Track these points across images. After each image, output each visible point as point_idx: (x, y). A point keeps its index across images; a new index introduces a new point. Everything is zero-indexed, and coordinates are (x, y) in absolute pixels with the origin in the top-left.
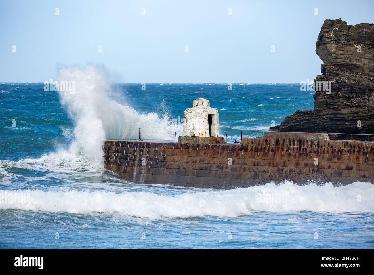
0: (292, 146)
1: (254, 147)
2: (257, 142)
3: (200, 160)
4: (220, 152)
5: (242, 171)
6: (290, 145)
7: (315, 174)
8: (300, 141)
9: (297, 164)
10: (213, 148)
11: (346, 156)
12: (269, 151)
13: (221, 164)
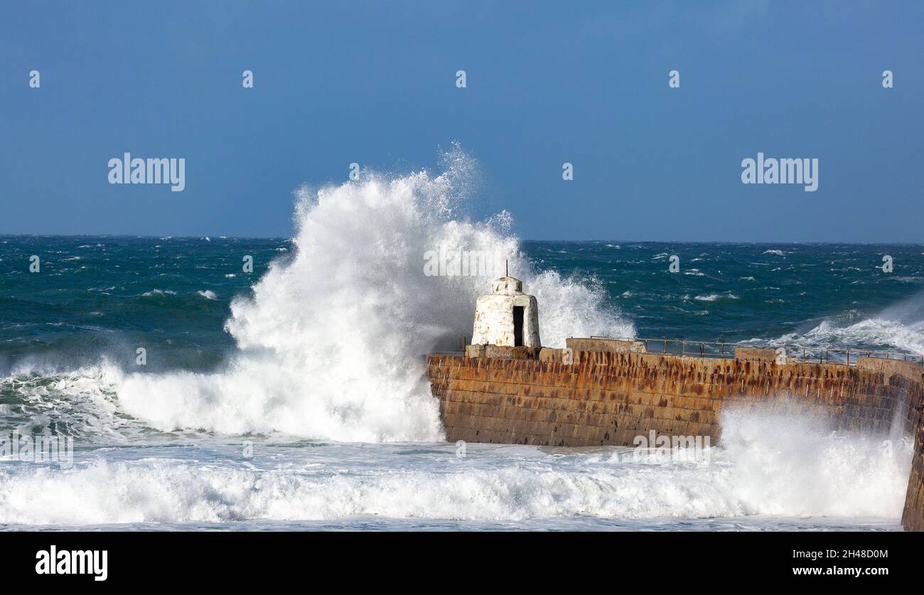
0: (599, 364)
1: (554, 364)
2: (559, 356)
3: (490, 387)
4: (514, 374)
5: (537, 407)
6: (597, 361)
7: (622, 413)
8: (608, 354)
9: (603, 395)
10: (506, 366)
11: (661, 380)
12: (572, 372)
13: (514, 395)
